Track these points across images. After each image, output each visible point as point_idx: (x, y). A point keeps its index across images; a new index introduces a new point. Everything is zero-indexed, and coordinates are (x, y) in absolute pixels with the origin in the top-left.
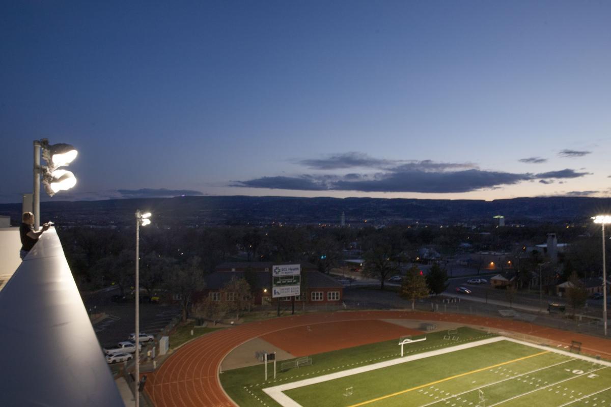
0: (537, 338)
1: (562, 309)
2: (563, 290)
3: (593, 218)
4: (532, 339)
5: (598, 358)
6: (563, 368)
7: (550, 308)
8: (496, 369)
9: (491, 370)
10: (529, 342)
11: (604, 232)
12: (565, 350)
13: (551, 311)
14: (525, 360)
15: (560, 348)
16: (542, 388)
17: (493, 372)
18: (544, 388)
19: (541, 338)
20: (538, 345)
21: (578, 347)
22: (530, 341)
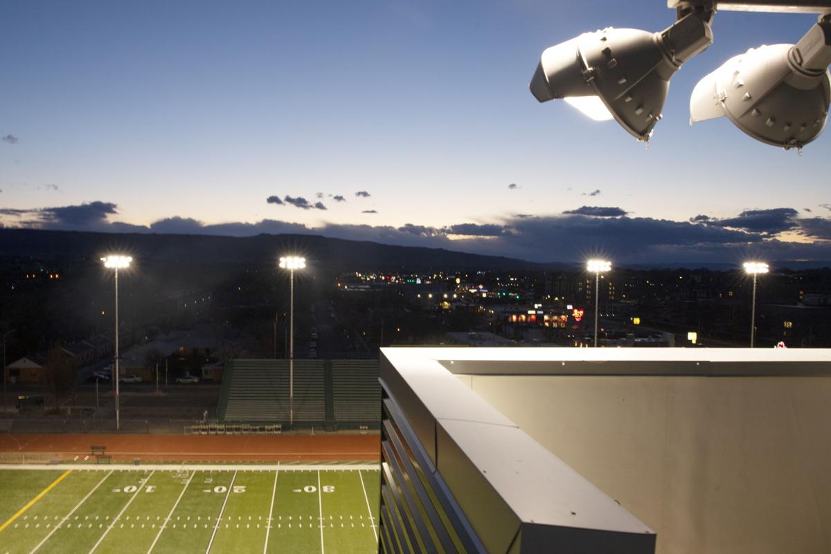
0: (37, 454)
1: (39, 402)
2: (16, 372)
3: (103, 259)
4: (31, 458)
5: (137, 463)
6: (109, 491)
7: (19, 404)
8: (19, 520)
9: (16, 526)
10: (30, 464)
11: (117, 280)
12: (88, 463)
13: (21, 408)
14: (50, 492)
15: (81, 461)
16: (110, 528)
17: (22, 527)
18: (112, 526)
19: (43, 453)
20: (47, 464)
21: (101, 453)
22: (29, 461)
